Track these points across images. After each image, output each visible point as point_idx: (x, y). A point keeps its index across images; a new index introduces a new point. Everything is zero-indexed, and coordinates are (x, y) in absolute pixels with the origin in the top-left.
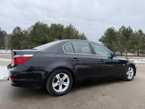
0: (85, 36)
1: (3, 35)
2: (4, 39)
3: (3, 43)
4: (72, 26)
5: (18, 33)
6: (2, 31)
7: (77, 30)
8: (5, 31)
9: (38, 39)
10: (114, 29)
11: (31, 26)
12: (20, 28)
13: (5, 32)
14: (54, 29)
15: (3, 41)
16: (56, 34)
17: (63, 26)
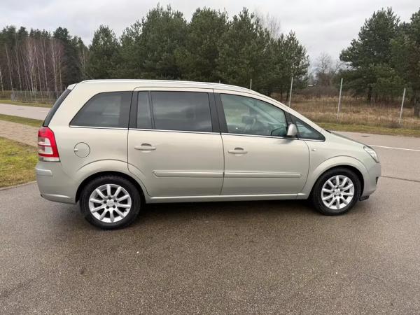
0: (297, 45)
1: (75, 50)
2: (79, 61)
3: (76, 71)
4: (250, 16)
5: (105, 44)
6: (73, 38)
7: (266, 29)
8: (80, 39)
9: (156, 61)
10: (394, 15)
11: (135, 25)
12: (110, 29)
13: (81, 42)
14: (196, 29)
15: (78, 69)
16: (201, 43)
17: (223, 16)
